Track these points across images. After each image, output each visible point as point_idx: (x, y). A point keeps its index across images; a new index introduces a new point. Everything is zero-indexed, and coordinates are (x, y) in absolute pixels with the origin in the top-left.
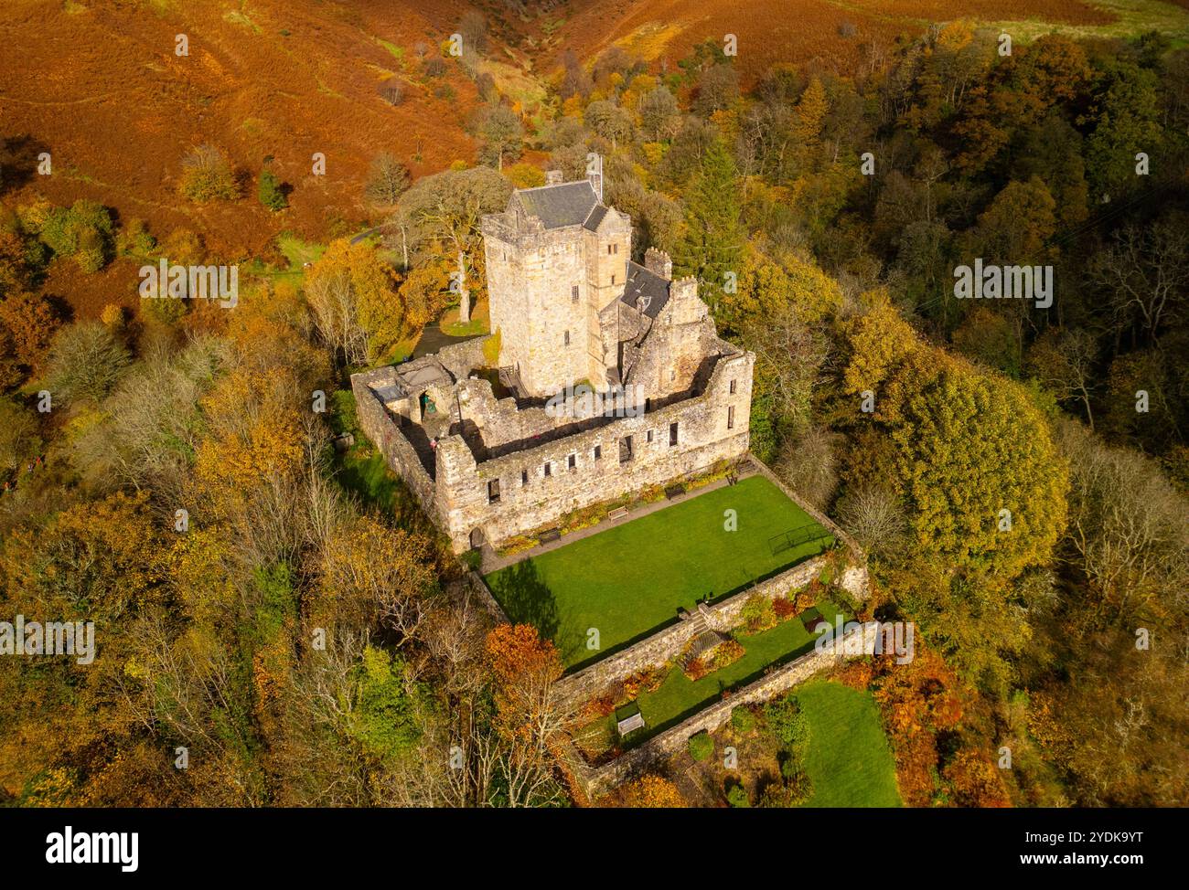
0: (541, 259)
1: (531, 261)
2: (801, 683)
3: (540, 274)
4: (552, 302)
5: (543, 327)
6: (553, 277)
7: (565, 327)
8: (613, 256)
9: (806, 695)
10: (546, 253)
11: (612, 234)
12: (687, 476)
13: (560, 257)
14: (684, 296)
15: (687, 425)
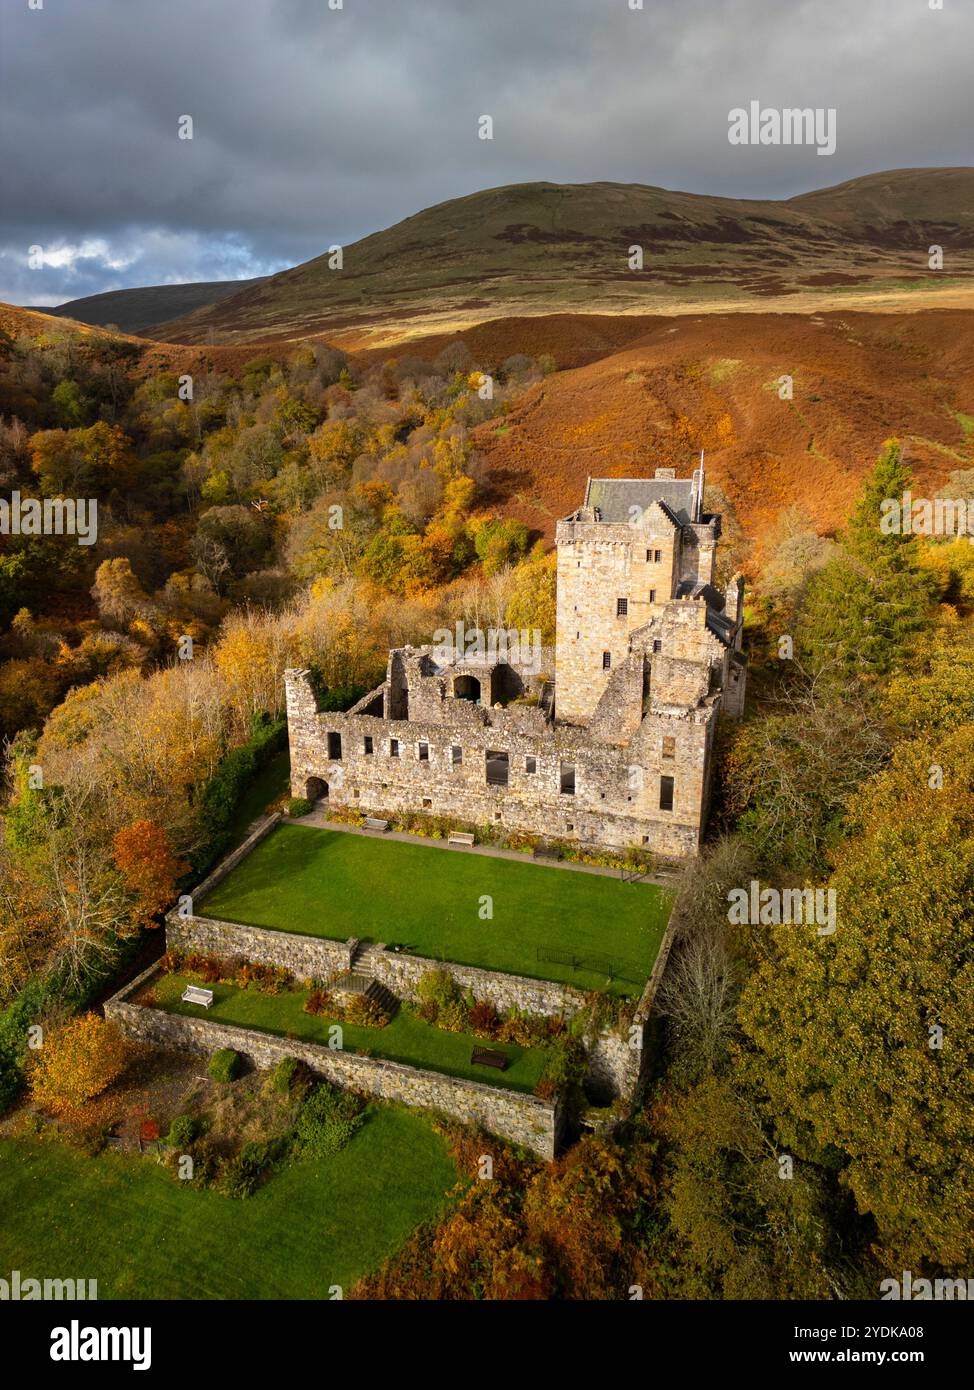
0: (577, 554)
1: (565, 554)
2: (396, 1102)
3: (576, 571)
4: (588, 610)
5: (575, 637)
6: (592, 580)
7: (605, 646)
8: (652, 565)
9: (389, 1120)
10: (584, 548)
11: (653, 537)
12: (584, 845)
13: (603, 557)
14: (680, 620)
15: (587, 772)
